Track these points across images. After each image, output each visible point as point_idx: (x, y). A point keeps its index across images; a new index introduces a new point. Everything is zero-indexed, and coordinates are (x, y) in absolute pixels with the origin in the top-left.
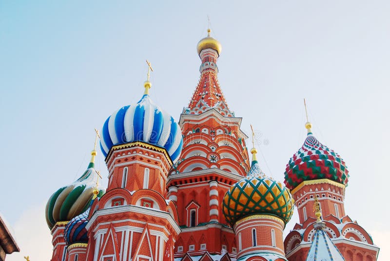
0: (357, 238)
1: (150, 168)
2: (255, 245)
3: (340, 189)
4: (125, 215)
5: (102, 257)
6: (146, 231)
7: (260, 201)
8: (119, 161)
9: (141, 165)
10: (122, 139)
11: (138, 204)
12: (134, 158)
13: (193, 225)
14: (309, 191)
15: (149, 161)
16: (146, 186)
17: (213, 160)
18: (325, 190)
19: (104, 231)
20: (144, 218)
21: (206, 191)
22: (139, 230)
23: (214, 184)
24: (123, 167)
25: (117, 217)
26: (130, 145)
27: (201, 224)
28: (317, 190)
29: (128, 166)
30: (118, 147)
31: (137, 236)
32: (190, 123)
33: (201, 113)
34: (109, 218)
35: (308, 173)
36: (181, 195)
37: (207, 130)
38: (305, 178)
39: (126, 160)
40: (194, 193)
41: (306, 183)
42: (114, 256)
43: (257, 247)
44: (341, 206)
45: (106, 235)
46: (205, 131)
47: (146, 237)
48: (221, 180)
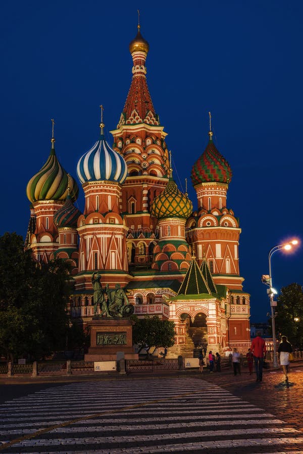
0: (231, 224)
1: (111, 196)
2: (169, 236)
3: (225, 187)
4: (102, 229)
5: (92, 251)
6: (113, 236)
9: (106, 195)
13: (133, 213)
14: (204, 189)
15: (110, 191)
16: (109, 208)
17: (145, 166)
19: (91, 236)
20: (112, 229)
21: (141, 190)
22: (109, 236)
23: (145, 186)
26: (99, 182)
27: (138, 213)
28: (209, 189)
29: (98, 195)
30: (91, 182)
31: (109, 240)
32: (128, 131)
38: (203, 180)
39: (97, 191)
40: (132, 191)
41: (203, 184)
42: (98, 251)
44: (224, 200)
45: (92, 239)
46: (139, 141)
47: (113, 239)
48: (150, 182)
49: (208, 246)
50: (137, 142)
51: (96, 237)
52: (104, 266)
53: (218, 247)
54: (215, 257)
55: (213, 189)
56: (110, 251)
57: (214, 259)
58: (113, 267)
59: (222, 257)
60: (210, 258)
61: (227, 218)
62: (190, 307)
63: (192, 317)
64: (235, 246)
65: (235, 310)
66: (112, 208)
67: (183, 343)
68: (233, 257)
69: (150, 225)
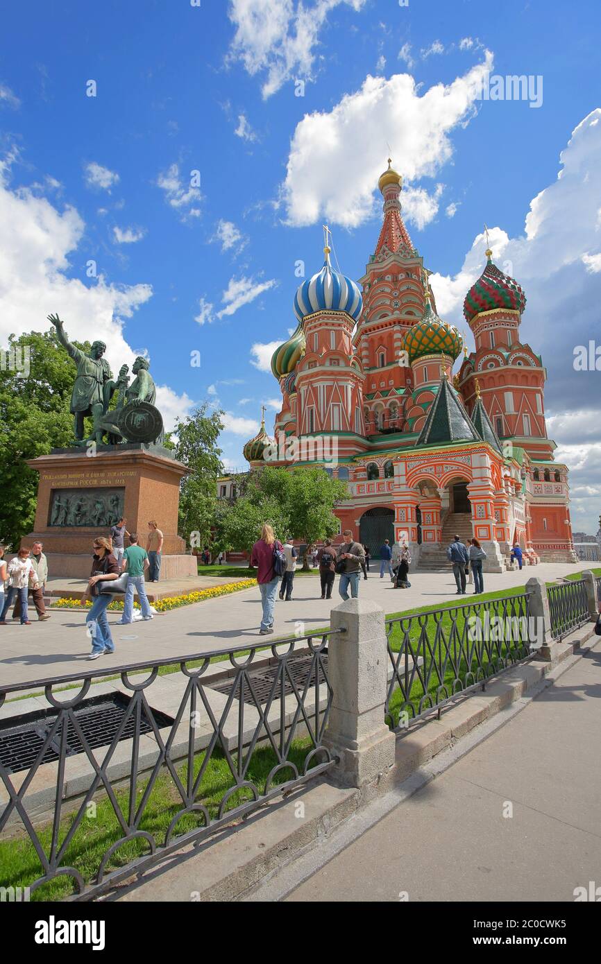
0: (527, 363)
1: (335, 330)
3: (514, 315)
4: (317, 374)
5: (307, 407)
6: (335, 383)
7: (429, 344)
8: (310, 329)
9: (327, 330)
11: (327, 363)
12: (320, 325)
13: (383, 366)
14: (483, 322)
15: (333, 324)
16: (333, 347)
17: (396, 305)
18: (498, 319)
19: (305, 387)
20: (332, 373)
21: (391, 335)
22: (330, 383)
23: (397, 328)
24: (314, 333)
25: (312, 376)
26: (316, 314)
27: (388, 364)
28: (490, 319)
29: (317, 332)
30: (307, 317)
31: (330, 388)
32: (376, 271)
33: (384, 260)
34: (307, 377)
35: (482, 305)
36: (371, 341)
37: (390, 276)
38: (480, 310)
39: (315, 327)
40: (381, 339)
41: (480, 314)
42: (315, 406)
43: (428, 382)
44: (515, 333)
45: (307, 391)
46: (389, 278)
47: (336, 388)
48: (404, 323)
49: (492, 397)
50: (386, 279)
51: (312, 387)
52: (322, 425)
53: (509, 396)
54: (504, 411)
55: (496, 318)
56: (331, 404)
57: (503, 415)
58: (336, 428)
59: (515, 411)
60: (498, 413)
61: (521, 354)
62: (435, 465)
63: (440, 485)
64: (538, 396)
65: (543, 491)
66: (337, 347)
67: (434, 541)
68: (535, 410)
69: (406, 378)
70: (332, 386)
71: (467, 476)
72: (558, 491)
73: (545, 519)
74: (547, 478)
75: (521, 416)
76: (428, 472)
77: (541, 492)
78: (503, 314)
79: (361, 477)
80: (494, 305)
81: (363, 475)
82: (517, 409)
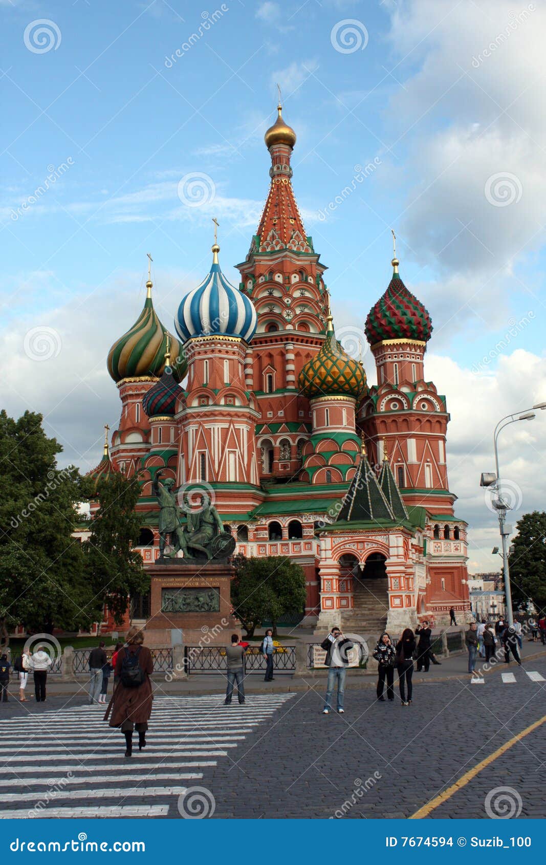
0: (432, 406)
1: (229, 359)
2: (328, 425)
3: (420, 346)
4: (212, 414)
5: (197, 451)
6: (232, 426)
8: (199, 353)
9: (221, 358)
10: (199, 329)
12: (213, 351)
13: (271, 392)
14: (387, 351)
15: (227, 352)
16: (226, 380)
17: (288, 315)
18: (403, 350)
19: (195, 427)
20: (229, 415)
21: (283, 354)
22: (226, 425)
23: (290, 346)
24: (203, 359)
26: (209, 338)
27: (278, 391)
28: (395, 350)
29: (208, 359)
30: (196, 339)
31: (225, 431)
34: (198, 415)
35: (387, 332)
37: (281, 275)
38: (385, 336)
39: (206, 352)
40: (270, 356)
41: (385, 342)
42: (207, 450)
43: (329, 426)
44: (420, 366)
45: (197, 431)
46: (279, 278)
47: (232, 431)
48: (297, 340)
49: (394, 443)
50: (277, 279)
51: (203, 427)
52: (217, 475)
53: (412, 444)
54: (406, 460)
55: (401, 349)
56: (227, 450)
57: (404, 464)
58: (232, 479)
59: (418, 460)
60: (399, 462)
61: (425, 396)
62: (357, 542)
63: (361, 560)
64: (441, 443)
65: (443, 549)
66: (231, 380)
67: (348, 607)
68: (437, 460)
69: (299, 409)
70: (228, 429)
71: (384, 552)
72: (457, 549)
73: (443, 579)
74: (447, 536)
75: (423, 465)
76: (352, 548)
77: (441, 551)
78: (408, 345)
79: (262, 536)
80: (400, 334)
81: (265, 534)
82: (419, 459)
